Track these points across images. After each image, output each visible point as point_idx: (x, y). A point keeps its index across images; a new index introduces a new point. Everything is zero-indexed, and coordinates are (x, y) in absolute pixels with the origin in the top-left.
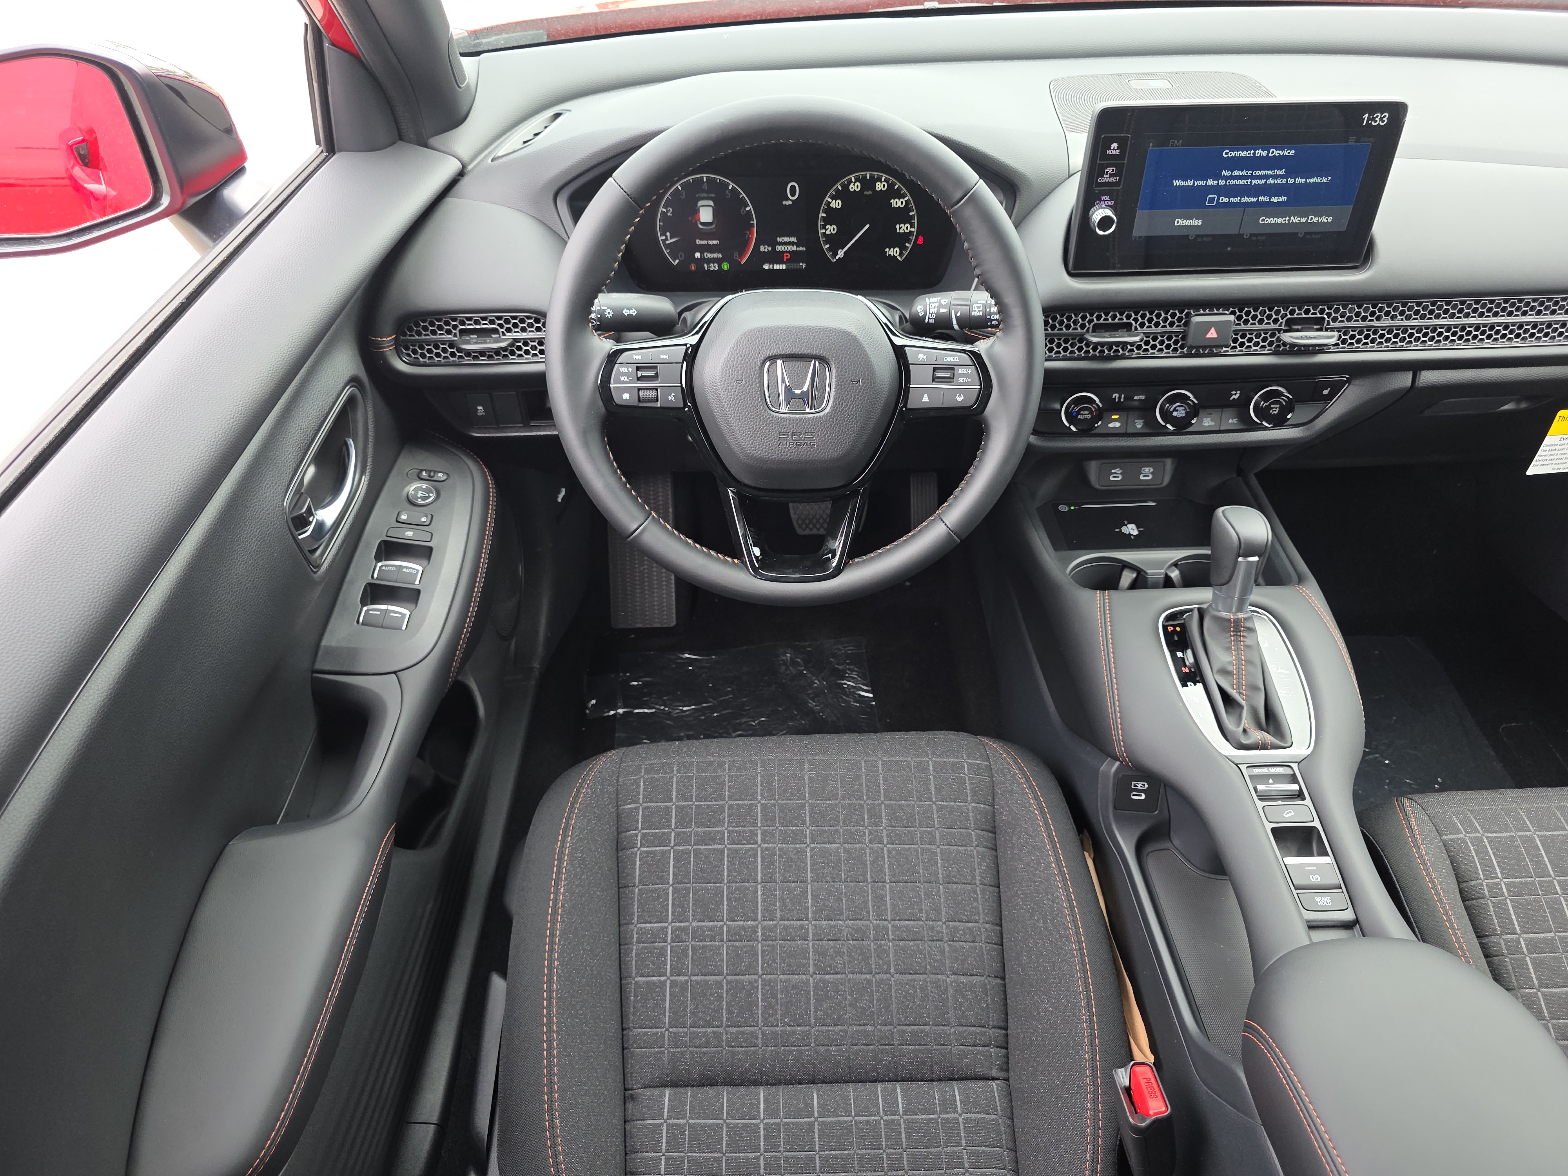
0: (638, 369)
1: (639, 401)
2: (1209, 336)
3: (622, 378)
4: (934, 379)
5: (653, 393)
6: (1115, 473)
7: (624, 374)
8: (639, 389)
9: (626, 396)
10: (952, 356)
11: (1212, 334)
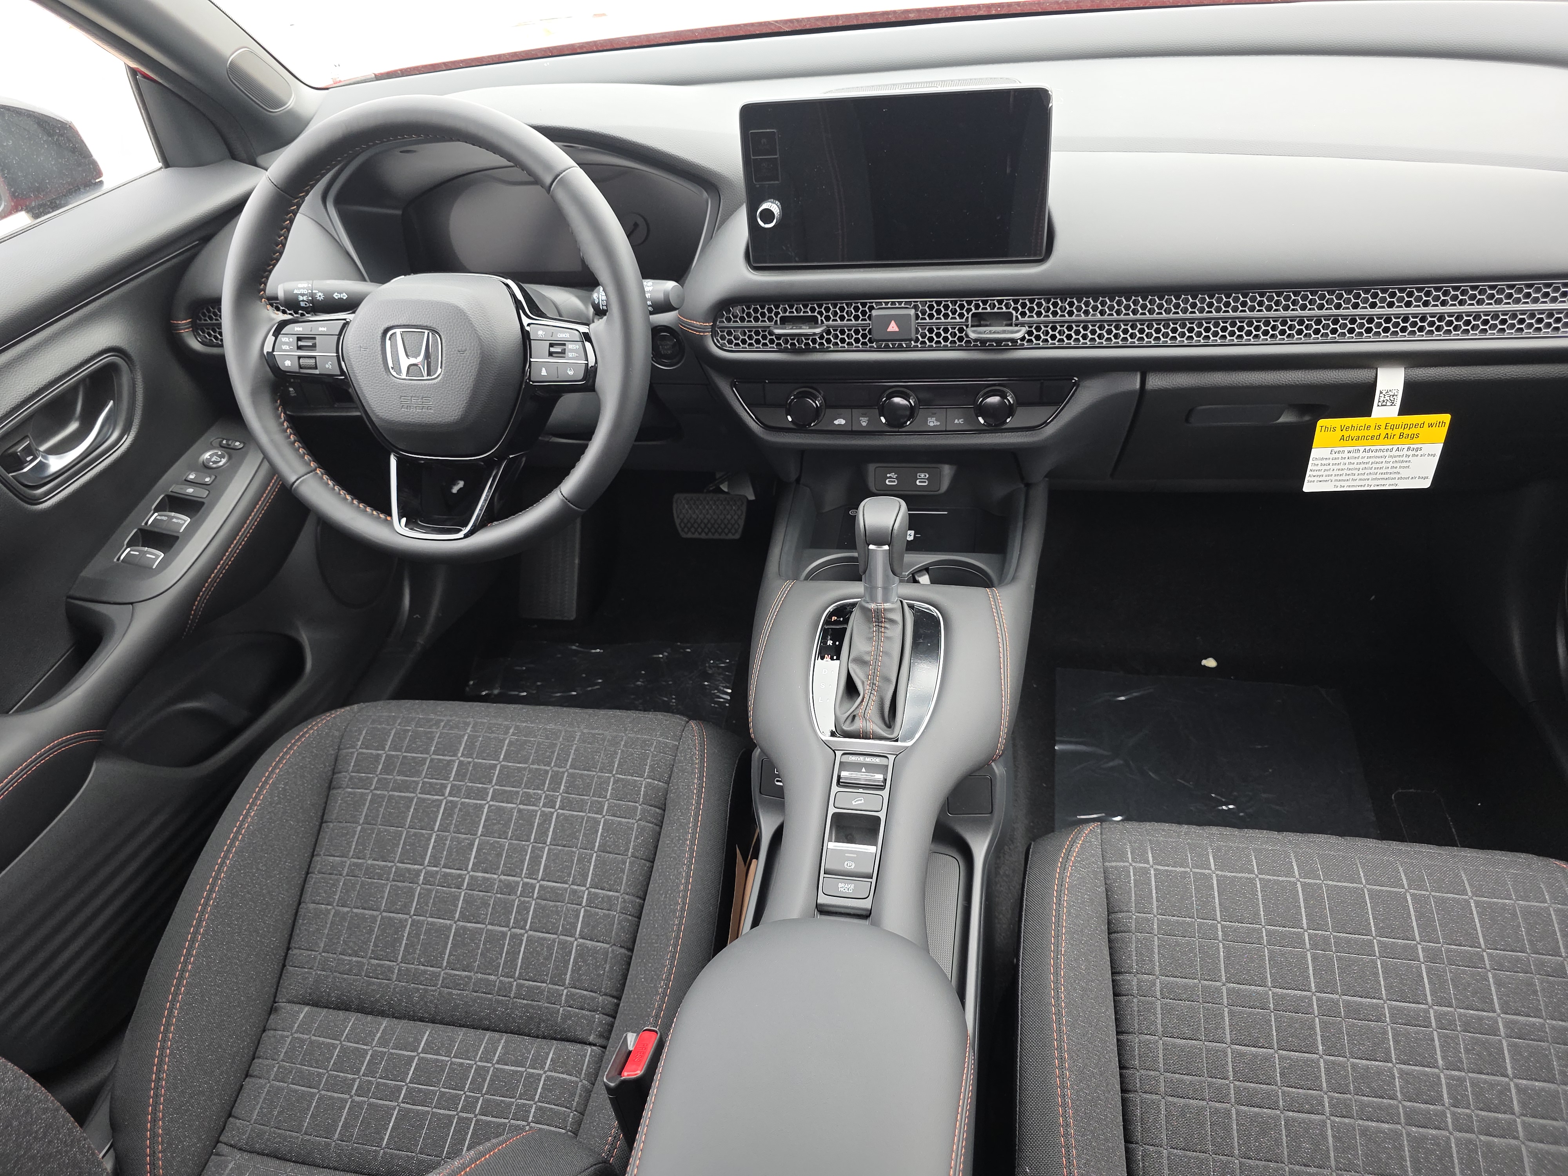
0: (299, 339)
1: (300, 367)
2: (890, 329)
3: (284, 347)
4: (551, 354)
5: (312, 361)
6: (890, 477)
7: (286, 343)
8: (299, 357)
9: (288, 363)
10: (564, 332)
11: (893, 327)
